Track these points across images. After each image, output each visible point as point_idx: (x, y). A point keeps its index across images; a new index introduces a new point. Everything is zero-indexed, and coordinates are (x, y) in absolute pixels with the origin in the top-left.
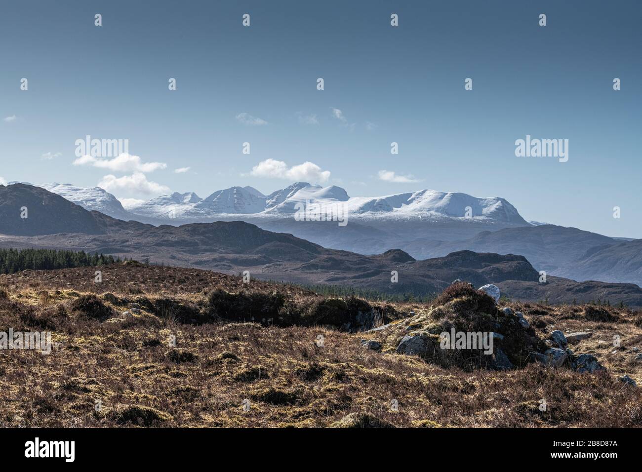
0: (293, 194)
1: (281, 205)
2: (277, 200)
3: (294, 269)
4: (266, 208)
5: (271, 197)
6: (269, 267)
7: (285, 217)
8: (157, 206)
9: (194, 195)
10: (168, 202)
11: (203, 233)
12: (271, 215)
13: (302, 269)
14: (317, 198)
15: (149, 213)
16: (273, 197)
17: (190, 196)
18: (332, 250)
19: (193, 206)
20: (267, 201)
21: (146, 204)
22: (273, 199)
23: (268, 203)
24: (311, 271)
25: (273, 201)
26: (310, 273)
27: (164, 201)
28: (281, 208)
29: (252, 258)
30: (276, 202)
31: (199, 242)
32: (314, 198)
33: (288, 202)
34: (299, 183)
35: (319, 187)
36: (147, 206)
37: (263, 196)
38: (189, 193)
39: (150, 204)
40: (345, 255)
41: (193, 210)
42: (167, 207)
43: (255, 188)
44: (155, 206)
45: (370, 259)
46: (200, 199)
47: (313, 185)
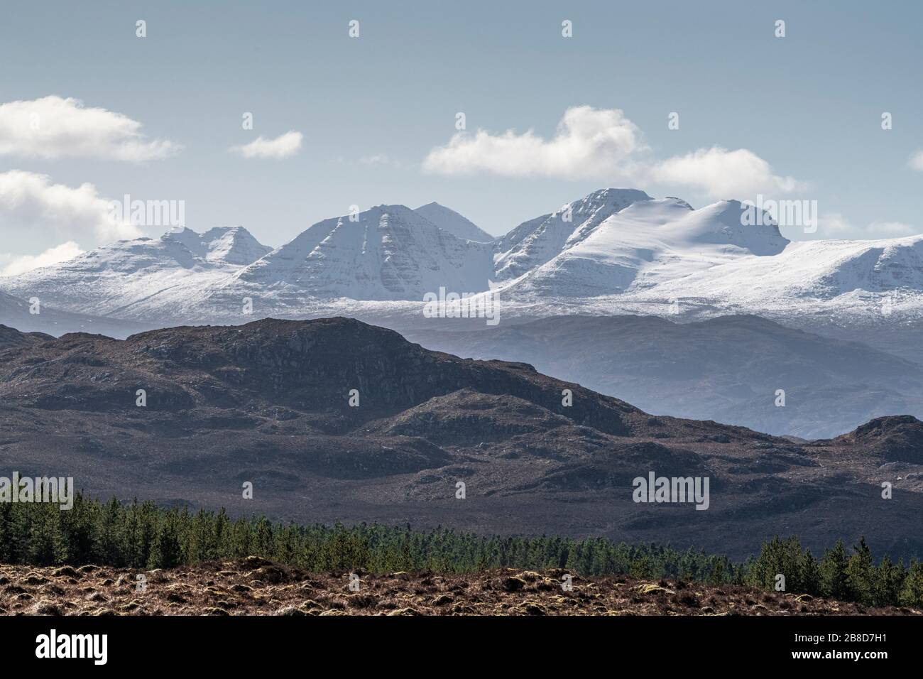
0: (589, 230)
1: (547, 268)
2: (531, 250)
3: (520, 488)
4: (495, 280)
5: (512, 241)
6: (432, 479)
7: (559, 311)
8: (114, 274)
9: (242, 236)
10: (148, 263)
11: (210, 362)
12: (512, 303)
13: (548, 486)
14: (672, 243)
15: (83, 299)
16: (520, 240)
17: (229, 240)
18: (671, 419)
19: (239, 273)
20: (499, 257)
21: (74, 270)
22: (516, 250)
23: (502, 264)
24: (579, 495)
25: (520, 254)
26: (574, 501)
27: (137, 257)
28: (547, 281)
29: (375, 447)
30: (528, 260)
31: (193, 392)
32: (660, 245)
33: (569, 258)
34: (610, 190)
35: (679, 206)
36: (75, 275)
37: (488, 237)
38: (229, 229)
39: (88, 270)
40: (716, 439)
41: (238, 287)
42: (147, 277)
43: (452, 208)
44: (104, 273)
45: (802, 453)
46: (266, 249)
47: (659, 198)
